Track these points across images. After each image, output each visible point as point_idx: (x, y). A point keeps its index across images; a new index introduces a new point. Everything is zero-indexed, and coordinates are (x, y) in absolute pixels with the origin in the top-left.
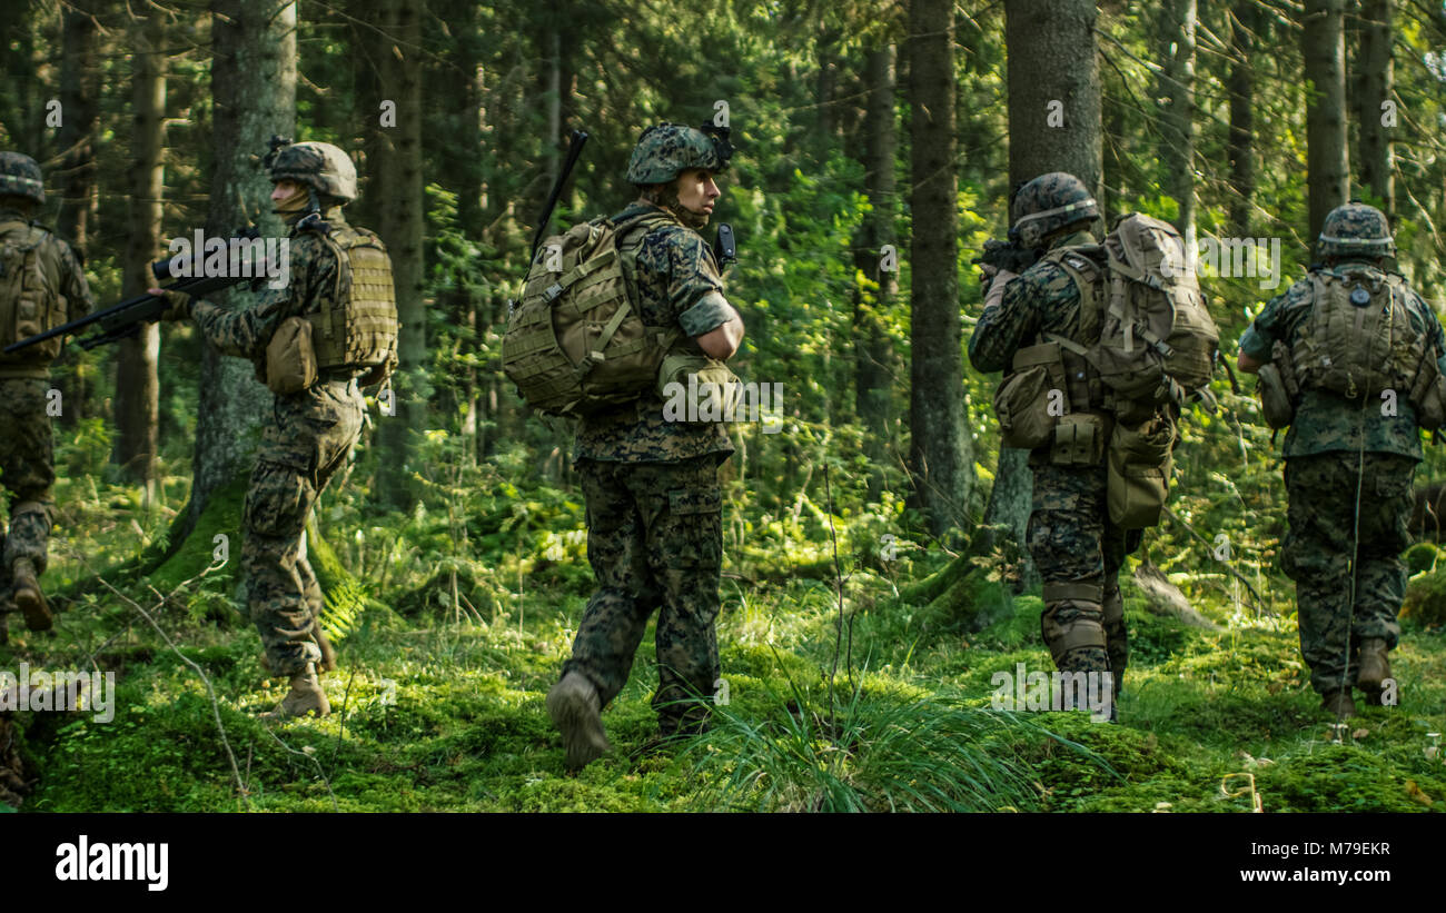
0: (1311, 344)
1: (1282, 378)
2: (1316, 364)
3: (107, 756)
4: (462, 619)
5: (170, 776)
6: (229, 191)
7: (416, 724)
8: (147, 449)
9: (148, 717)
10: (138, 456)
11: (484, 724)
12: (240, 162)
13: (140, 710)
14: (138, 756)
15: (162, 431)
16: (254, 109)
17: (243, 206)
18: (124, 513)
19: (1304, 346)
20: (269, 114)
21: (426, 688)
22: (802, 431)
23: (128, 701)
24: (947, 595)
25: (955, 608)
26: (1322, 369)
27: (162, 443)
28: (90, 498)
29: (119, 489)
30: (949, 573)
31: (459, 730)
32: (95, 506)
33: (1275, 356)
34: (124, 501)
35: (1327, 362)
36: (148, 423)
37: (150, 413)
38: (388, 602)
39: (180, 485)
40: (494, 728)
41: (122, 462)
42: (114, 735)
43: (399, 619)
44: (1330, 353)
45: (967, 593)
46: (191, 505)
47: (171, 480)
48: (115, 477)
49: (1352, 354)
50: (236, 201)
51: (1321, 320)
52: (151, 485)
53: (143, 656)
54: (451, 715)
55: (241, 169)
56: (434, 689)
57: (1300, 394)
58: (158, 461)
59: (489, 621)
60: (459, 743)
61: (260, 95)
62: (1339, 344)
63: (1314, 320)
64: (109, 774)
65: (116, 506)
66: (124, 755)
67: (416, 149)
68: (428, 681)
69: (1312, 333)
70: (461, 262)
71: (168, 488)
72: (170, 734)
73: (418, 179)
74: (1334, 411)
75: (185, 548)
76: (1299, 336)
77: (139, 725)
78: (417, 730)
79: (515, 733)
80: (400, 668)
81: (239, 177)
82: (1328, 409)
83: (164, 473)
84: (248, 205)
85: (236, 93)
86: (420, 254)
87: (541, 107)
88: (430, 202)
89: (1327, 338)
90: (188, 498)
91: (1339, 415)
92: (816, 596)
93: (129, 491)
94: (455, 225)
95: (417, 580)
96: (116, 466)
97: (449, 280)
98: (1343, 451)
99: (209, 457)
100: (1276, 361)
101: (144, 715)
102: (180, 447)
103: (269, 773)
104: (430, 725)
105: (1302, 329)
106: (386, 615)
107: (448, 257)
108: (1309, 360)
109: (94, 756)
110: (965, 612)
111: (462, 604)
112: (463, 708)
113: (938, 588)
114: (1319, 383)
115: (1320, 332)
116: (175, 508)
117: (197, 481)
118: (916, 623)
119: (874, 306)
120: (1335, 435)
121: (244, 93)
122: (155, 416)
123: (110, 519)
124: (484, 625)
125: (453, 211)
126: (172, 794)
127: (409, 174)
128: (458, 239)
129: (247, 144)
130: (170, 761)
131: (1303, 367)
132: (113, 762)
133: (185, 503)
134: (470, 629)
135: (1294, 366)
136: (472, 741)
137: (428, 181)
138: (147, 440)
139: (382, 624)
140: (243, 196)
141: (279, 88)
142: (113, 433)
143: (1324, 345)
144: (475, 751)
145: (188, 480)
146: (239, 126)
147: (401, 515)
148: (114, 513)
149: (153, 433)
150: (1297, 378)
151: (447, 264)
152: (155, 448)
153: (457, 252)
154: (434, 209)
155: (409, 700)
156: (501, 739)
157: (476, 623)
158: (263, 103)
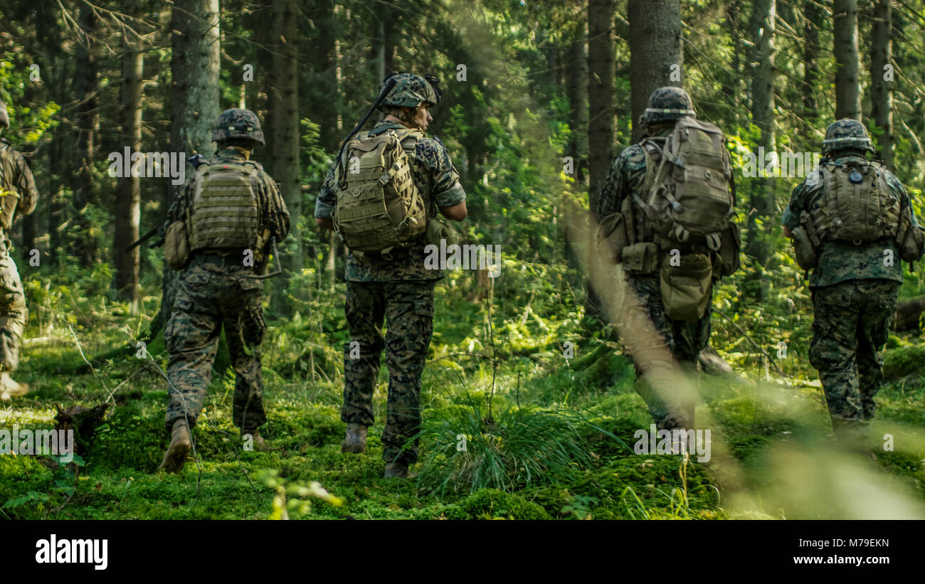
0: (827, 211)
1: (808, 235)
2: (831, 224)
3: (121, 441)
4: (317, 379)
5: (154, 452)
6: (182, 132)
7: (284, 430)
8: (133, 281)
9: (142, 422)
10: (129, 285)
11: (320, 429)
12: (188, 116)
13: (138, 418)
14: (137, 441)
15: (141, 268)
16: (196, 85)
17: (190, 142)
18: (121, 318)
19: (822, 213)
20: (204, 88)
21: (291, 413)
22: (528, 269)
23: (131, 413)
24: (596, 364)
25: (599, 372)
26: (837, 227)
27: (141, 276)
28: (99, 310)
29: (117, 303)
30: (598, 352)
31: (306, 433)
32: (104, 313)
33: (802, 221)
34: (120, 311)
35: (839, 222)
36: (133, 264)
37: (134, 258)
38: (275, 369)
39: (153, 301)
40: (325, 431)
41: (118, 288)
42: (125, 431)
43: (279, 378)
44: (840, 216)
45: (607, 363)
46: (160, 314)
47: (148, 299)
48: (114, 297)
49: (855, 215)
50: (185, 138)
51: (832, 194)
52: (136, 302)
53: (136, 396)
54: (304, 425)
55: (189, 120)
56: (296, 413)
57: (821, 246)
58: (139, 287)
59: (333, 380)
60: (306, 439)
61: (199, 77)
62: (846, 209)
63: (827, 196)
64: (122, 451)
65: (116, 314)
66: (130, 440)
67: (295, 96)
68: (293, 409)
69: (826, 204)
70: (323, 166)
71: (146, 303)
72: (153, 431)
73: (296, 115)
74: (846, 255)
75: (158, 338)
76: (817, 207)
77: (137, 426)
78: (285, 433)
79: (336, 433)
80: (277, 402)
81: (187, 124)
82: (842, 253)
83: (143, 294)
84: (193, 141)
85: (185, 76)
86: (298, 161)
87: (373, 68)
88: (304, 130)
89: (837, 207)
90: (158, 310)
91: (850, 256)
92: (524, 366)
93: (123, 305)
94: (319, 144)
95: (293, 357)
96: (115, 290)
97: (316, 175)
98: (856, 280)
99: (171, 285)
100: (803, 225)
101: (140, 421)
102: (152, 278)
103: (205, 451)
104: (291, 431)
105: (820, 202)
106: (272, 375)
107: (314, 162)
108: (826, 222)
109: (114, 442)
110: (606, 375)
111: (317, 369)
112: (310, 422)
113: (592, 360)
114: (835, 236)
115: (832, 203)
116: (151, 316)
117: (164, 299)
118: (577, 381)
119: (572, 192)
120: (848, 269)
121: (190, 76)
122: (137, 260)
123: (113, 322)
124: (329, 382)
125: (317, 135)
126: (155, 461)
127: (290, 112)
128: (321, 153)
129: (191, 106)
130: (153, 444)
131: (823, 227)
132: (124, 445)
133: (156, 313)
134: (321, 383)
135: (816, 227)
136: (313, 438)
137: (302, 117)
138: (133, 275)
139: (270, 380)
140: (189, 135)
141: (210, 73)
142: (114, 270)
143: (835, 211)
144: (314, 443)
145: (158, 298)
146: (187, 95)
147: (286, 320)
148: (116, 318)
149: (136, 270)
150: (818, 235)
151: (314, 167)
152: (137, 279)
153: (320, 160)
154: (305, 133)
155: (280, 417)
156: (329, 437)
157: (325, 381)
158: (201, 81)
